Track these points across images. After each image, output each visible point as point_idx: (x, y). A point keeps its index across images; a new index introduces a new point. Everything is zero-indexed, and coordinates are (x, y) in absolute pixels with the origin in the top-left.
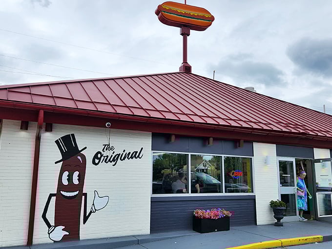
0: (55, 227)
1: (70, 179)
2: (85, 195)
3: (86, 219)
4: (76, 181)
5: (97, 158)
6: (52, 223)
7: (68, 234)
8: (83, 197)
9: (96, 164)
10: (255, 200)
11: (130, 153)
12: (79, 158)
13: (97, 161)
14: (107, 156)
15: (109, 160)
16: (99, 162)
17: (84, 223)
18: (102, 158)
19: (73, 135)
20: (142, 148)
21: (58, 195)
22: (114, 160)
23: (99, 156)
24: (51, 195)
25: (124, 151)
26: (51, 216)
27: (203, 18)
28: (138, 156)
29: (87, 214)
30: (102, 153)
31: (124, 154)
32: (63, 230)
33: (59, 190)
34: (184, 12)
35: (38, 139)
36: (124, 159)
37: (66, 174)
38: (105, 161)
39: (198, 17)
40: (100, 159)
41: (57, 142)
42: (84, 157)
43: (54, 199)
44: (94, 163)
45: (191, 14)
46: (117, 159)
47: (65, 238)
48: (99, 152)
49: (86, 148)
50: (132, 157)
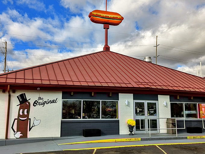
0: (17, 132)
1: (23, 112)
2: (30, 119)
3: (30, 129)
4: (26, 113)
5: (35, 103)
6: (16, 131)
7: (22, 135)
8: (29, 120)
9: (35, 106)
10: (119, 122)
11: (51, 101)
12: (27, 103)
13: (35, 105)
14: (40, 102)
15: (41, 104)
16: (36, 105)
17: (29, 131)
18: (38, 103)
19: (25, 94)
20: (57, 98)
21: (18, 119)
22: (43, 104)
23: (36, 102)
24: (15, 119)
25: (48, 100)
26: (15, 127)
27: (116, 18)
28: (55, 102)
29: (31, 127)
30: (38, 101)
31: (48, 101)
32: (20, 133)
33: (18, 117)
34: (105, 16)
35: (10, 96)
36: (48, 103)
37: (21, 110)
38: (39, 105)
39: (113, 18)
40: (36, 104)
41: (18, 97)
42: (29, 103)
43: (16, 121)
44: (34, 105)
45: (109, 17)
46: (45, 103)
47: (21, 137)
48: (36, 101)
49: (30, 99)
50: (52, 103)
